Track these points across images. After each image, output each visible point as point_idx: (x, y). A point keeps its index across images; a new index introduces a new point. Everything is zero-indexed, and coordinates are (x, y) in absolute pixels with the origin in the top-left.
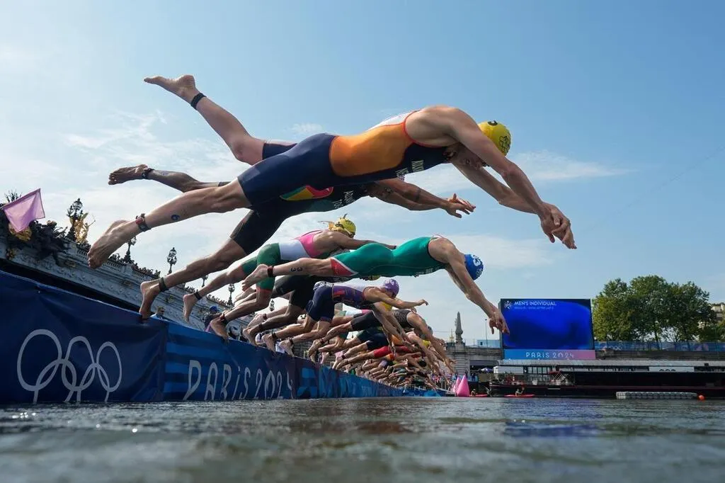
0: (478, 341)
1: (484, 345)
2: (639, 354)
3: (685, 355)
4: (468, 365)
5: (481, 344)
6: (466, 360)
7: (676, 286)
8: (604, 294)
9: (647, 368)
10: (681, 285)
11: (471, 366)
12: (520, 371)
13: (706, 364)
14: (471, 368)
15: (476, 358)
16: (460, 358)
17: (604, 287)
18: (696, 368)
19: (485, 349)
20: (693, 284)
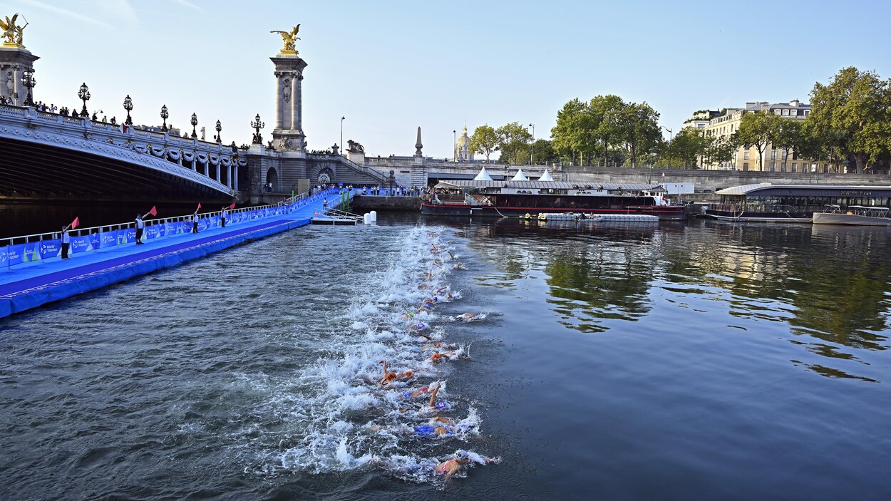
4: (426, 178)
6: (424, 172)
11: (428, 179)
14: (429, 181)
15: (434, 170)
16: (418, 171)
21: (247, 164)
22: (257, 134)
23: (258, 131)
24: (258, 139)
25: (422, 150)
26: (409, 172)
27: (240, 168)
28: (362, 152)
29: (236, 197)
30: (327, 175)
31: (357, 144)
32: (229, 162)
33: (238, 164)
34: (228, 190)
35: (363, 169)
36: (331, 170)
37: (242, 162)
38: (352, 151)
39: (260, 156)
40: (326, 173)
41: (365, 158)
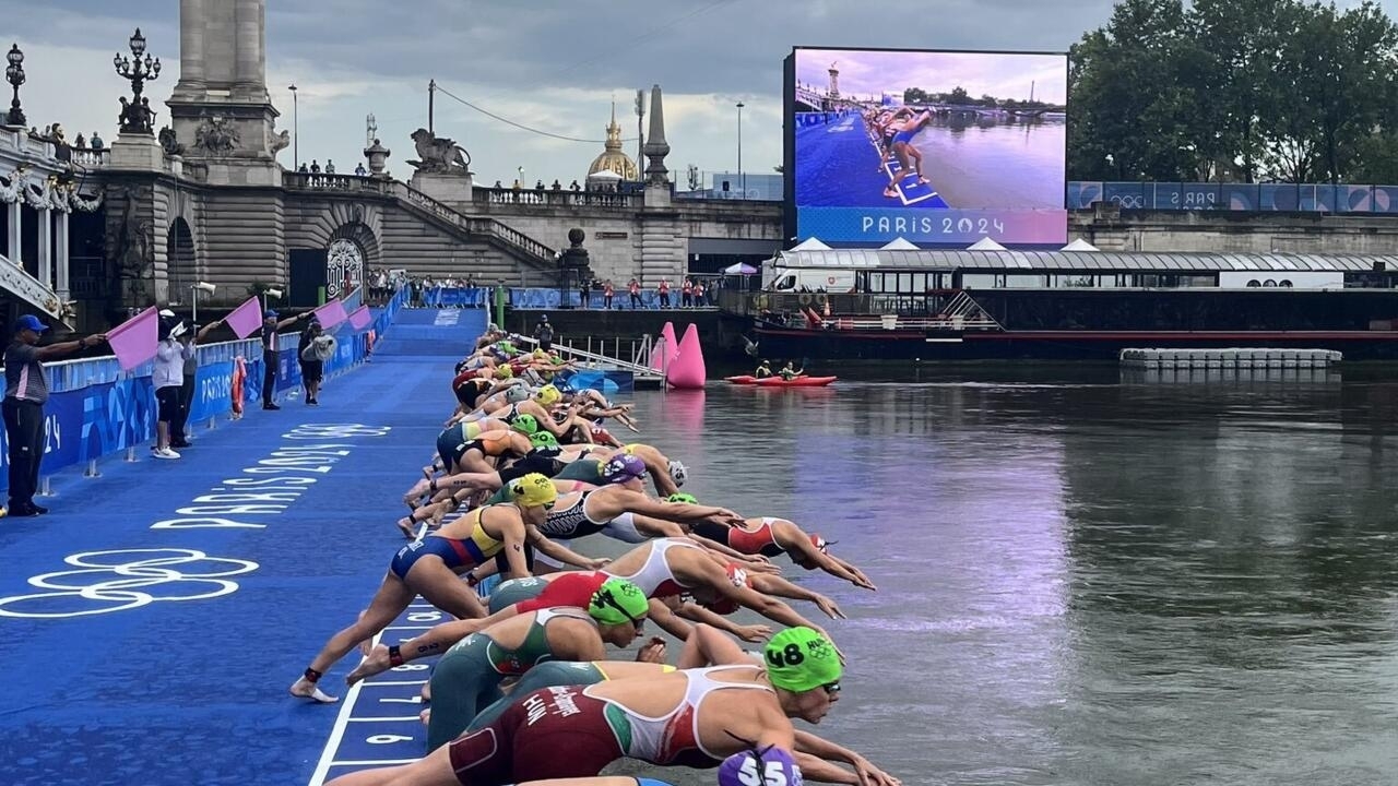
0: (716, 177)
1: (735, 192)
2: (1192, 220)
3: (1323, 224)
4: (683, 254)
5: (726, 186)
6: (677, 236)
7: (1328, 14)
8: (1110, 37)
9: (1215, 274)
10: (1340, 13)
11: (691, 257)
12: (845, 283)
13: (1379, 266)
14: (693, 265)
15: (710, 230)
16: (655, 230)
17: (1112, 12)
18: (1350, 276)
19: (735, 202)
20: (1377, 12)
21: (102, 206)
22: (137, 99)
23: (137, 88)
24: (135, 117)
25: (666, 161)
26: (624, 236)
27: (78, 217)
28: (464, 173)
29: (66, 321)
30: (352, 247)
31: (446, 144)
32: (47, 194)
33: (71, 202)
34: (45, 296)
35: (473, 226)
36: (367, 229)
37: (83, 197)
38: (426, 167)
39: (151, 177)
40: (350, 239)
41: (476, 190)
